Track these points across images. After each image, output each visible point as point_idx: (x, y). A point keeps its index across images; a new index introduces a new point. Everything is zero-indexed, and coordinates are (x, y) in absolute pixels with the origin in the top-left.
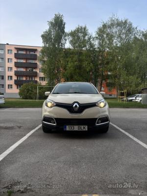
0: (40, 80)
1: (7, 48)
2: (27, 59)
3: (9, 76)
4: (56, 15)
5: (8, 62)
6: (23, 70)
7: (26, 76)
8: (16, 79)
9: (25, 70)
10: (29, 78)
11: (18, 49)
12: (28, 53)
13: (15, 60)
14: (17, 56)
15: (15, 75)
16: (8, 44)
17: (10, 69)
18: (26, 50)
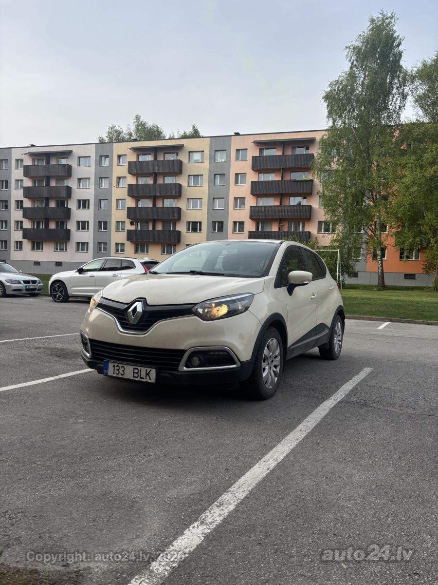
0: (319, 230)
1: (236, 144)
2: (284, 171)
3: (235, 223)
4: (372, 21)
5: (236, 182)
6: (272, 202)
7: (281, 220)
8: (254, 229)
9: (277, 203)
10: (289, 227)
11: (263, 145)
12: (289, 152)
13: (252, 177)
14: (259, 165)
15: (252, 218)
16: (237, 134)
17: (240, 201)
18: (284, 144)
